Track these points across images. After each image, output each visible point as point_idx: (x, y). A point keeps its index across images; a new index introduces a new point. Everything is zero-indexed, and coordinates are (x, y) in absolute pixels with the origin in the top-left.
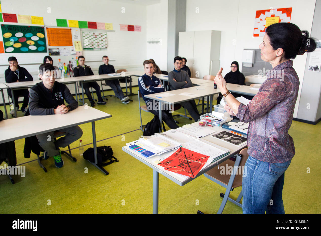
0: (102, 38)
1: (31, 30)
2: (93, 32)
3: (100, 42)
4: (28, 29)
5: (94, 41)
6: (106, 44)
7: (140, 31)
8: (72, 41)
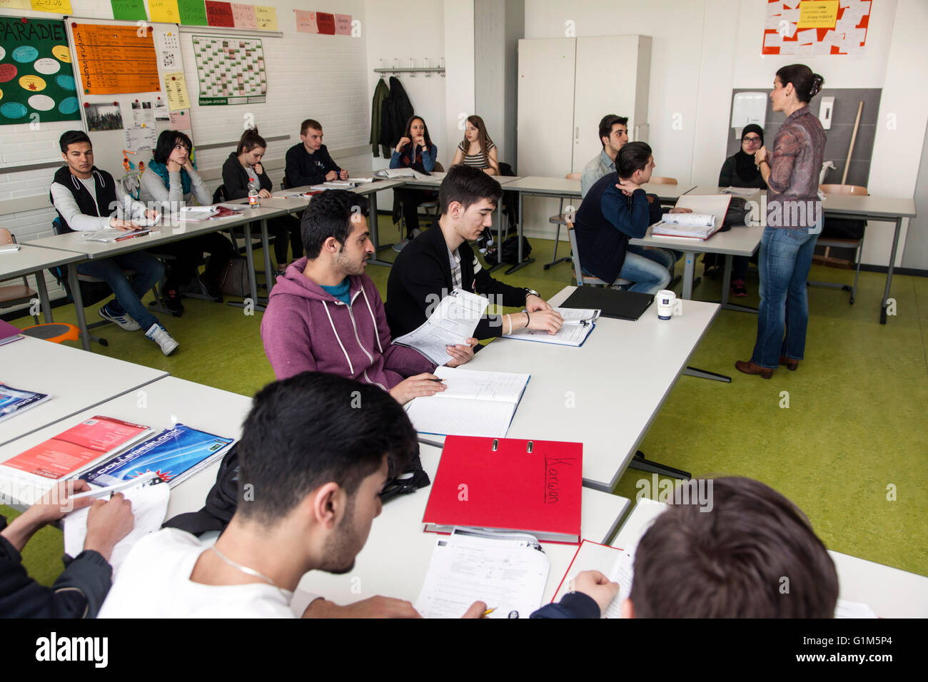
0: (249, 61)
1: (31, 32)
2: (222, 40)
3: (246, 76)
4: (19, 32)
5: (228, 70)
6: (263, 82)
7: (349, 33)
8: (157, 71)
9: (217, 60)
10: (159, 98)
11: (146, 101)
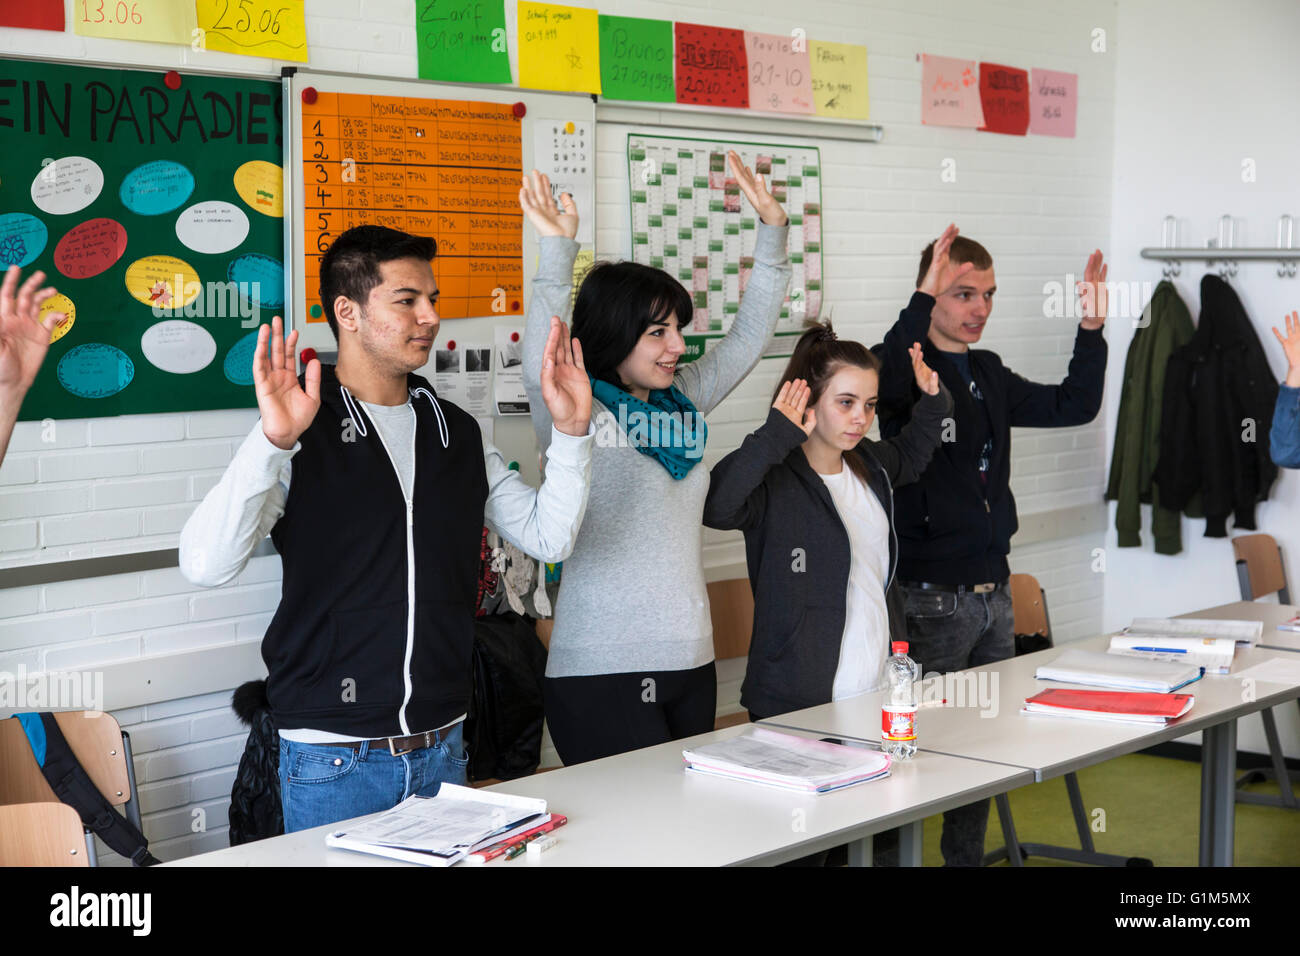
1: (183, 118)
2: (711, 148)
4: (152, 116)
5: (716, 247)
7: (1070, 132)
8: (520, 248)
9: (686, 217)
10: (515, 337)
11: (477, 347)
